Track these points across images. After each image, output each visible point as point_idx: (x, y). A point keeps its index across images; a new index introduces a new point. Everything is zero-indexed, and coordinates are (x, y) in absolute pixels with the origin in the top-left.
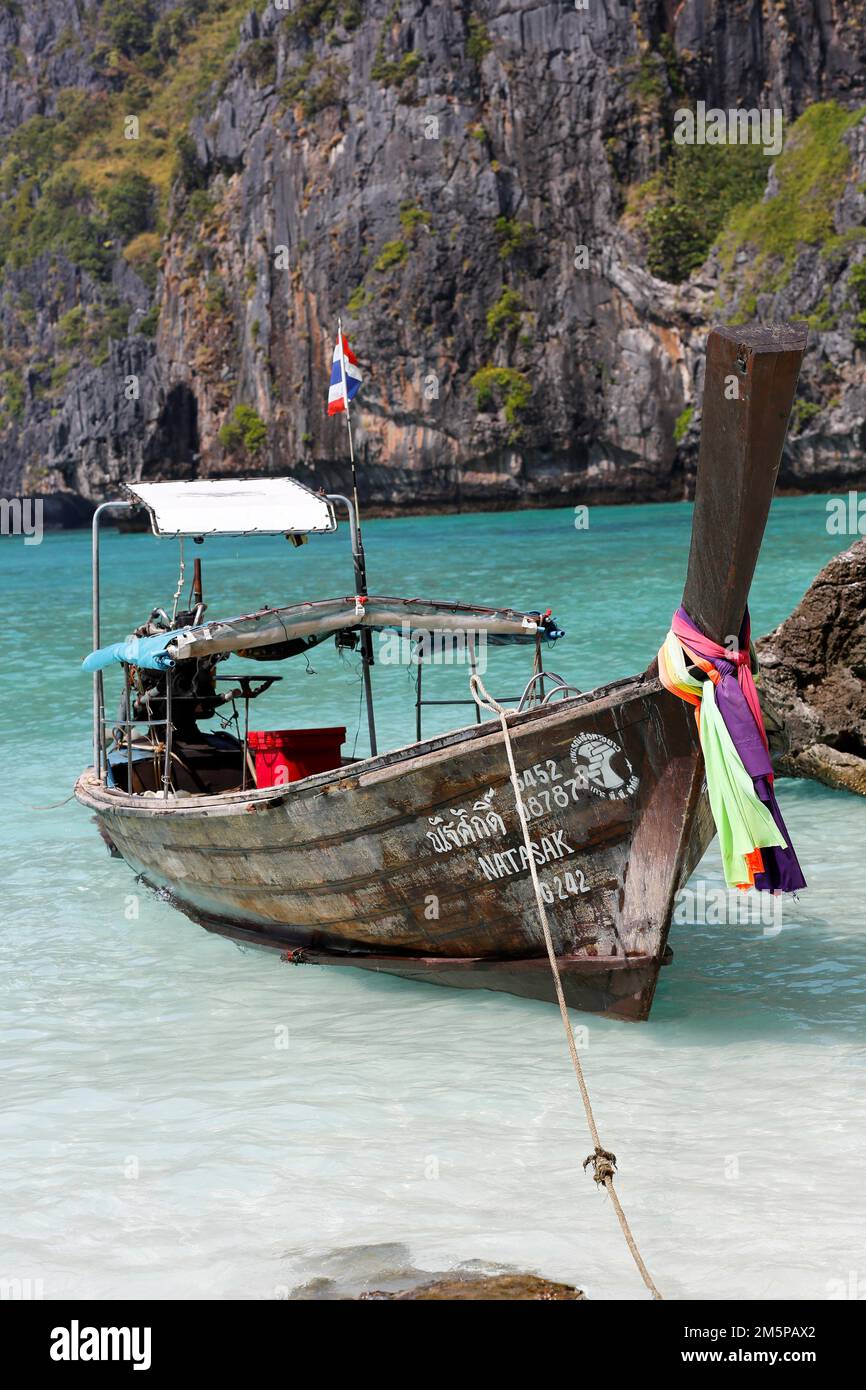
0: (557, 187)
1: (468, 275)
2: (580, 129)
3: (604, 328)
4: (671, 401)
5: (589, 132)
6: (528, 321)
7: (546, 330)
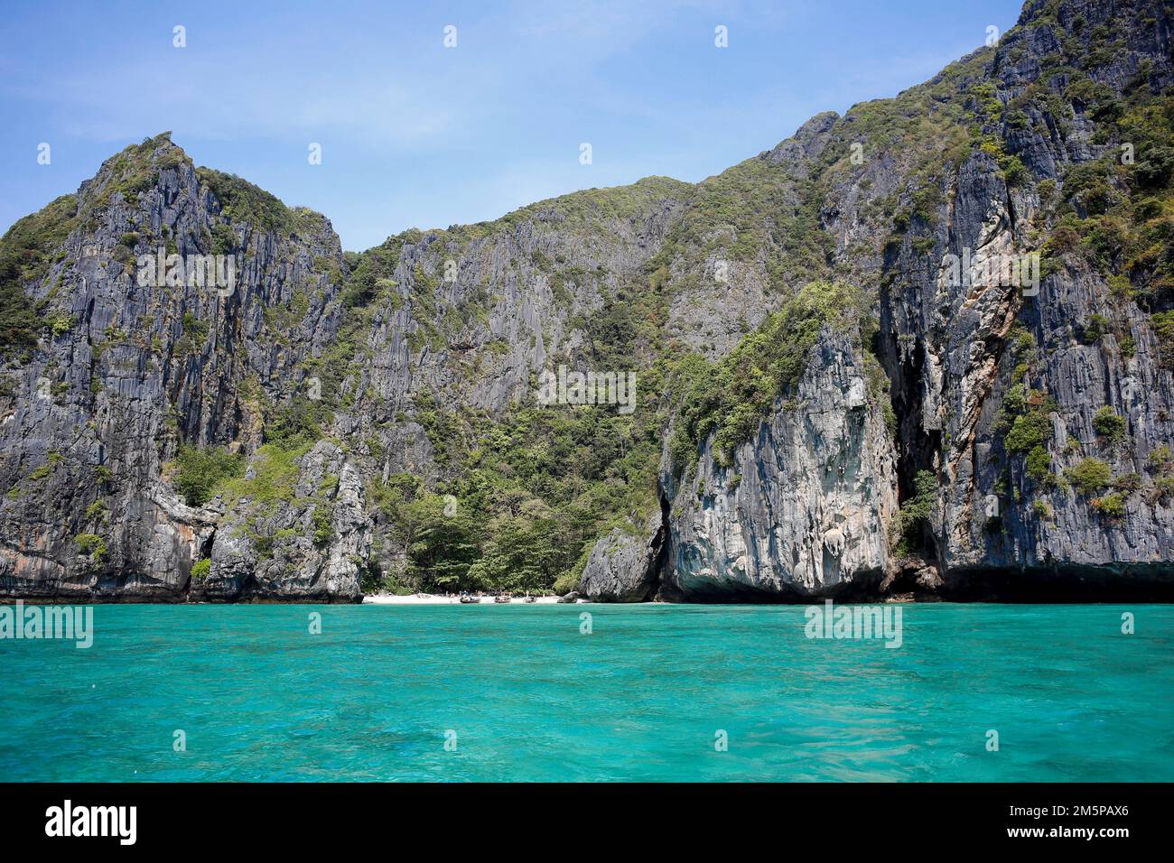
0: (130, 457)
1: (81, 488)
2: (143, 434)
3: (146, 522)
4: (184, 557)
5: (148, 436)
6: (107, 515)
7: (115, 519)
